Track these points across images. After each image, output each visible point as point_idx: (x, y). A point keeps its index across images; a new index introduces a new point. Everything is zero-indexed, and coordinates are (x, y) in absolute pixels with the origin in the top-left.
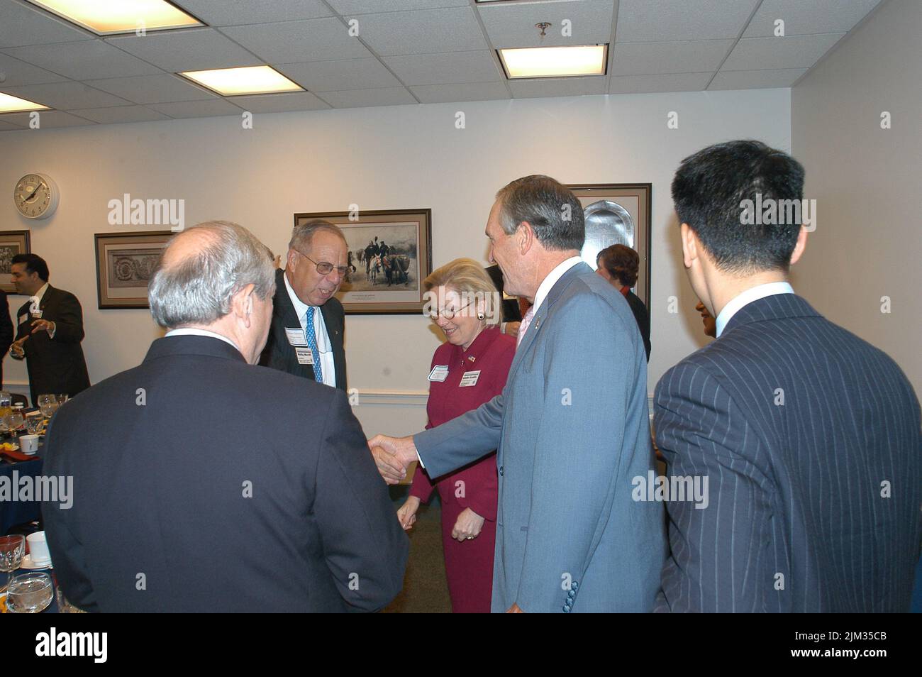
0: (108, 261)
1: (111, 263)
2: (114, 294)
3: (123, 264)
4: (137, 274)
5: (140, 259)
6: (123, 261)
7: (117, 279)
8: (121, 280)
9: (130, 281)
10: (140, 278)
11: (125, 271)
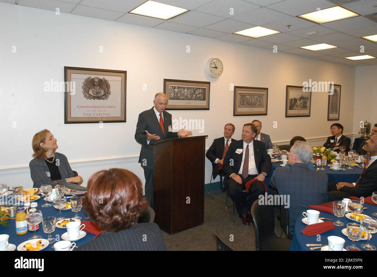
0: (238, 97)
1: (239, 98)
2: (240, 110)
3: (243, 98)
4: (247, 103)
5: (248, 97)
6: (243, 97)
7: (240, 104)
8: (242, 105)
9: (245, 105)
10: (248, 104)
11: (243, 101)
